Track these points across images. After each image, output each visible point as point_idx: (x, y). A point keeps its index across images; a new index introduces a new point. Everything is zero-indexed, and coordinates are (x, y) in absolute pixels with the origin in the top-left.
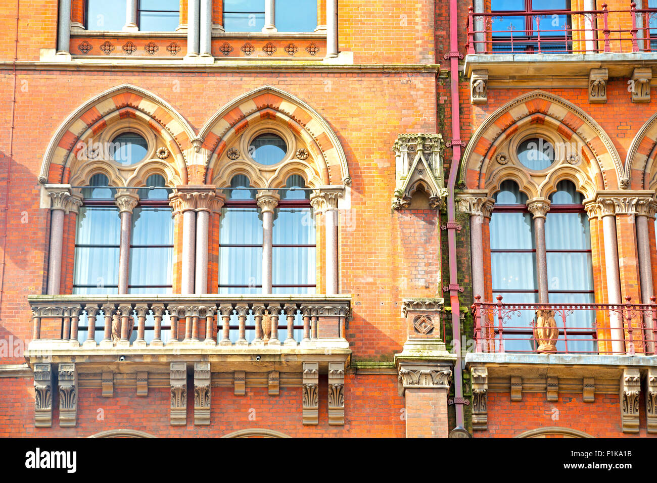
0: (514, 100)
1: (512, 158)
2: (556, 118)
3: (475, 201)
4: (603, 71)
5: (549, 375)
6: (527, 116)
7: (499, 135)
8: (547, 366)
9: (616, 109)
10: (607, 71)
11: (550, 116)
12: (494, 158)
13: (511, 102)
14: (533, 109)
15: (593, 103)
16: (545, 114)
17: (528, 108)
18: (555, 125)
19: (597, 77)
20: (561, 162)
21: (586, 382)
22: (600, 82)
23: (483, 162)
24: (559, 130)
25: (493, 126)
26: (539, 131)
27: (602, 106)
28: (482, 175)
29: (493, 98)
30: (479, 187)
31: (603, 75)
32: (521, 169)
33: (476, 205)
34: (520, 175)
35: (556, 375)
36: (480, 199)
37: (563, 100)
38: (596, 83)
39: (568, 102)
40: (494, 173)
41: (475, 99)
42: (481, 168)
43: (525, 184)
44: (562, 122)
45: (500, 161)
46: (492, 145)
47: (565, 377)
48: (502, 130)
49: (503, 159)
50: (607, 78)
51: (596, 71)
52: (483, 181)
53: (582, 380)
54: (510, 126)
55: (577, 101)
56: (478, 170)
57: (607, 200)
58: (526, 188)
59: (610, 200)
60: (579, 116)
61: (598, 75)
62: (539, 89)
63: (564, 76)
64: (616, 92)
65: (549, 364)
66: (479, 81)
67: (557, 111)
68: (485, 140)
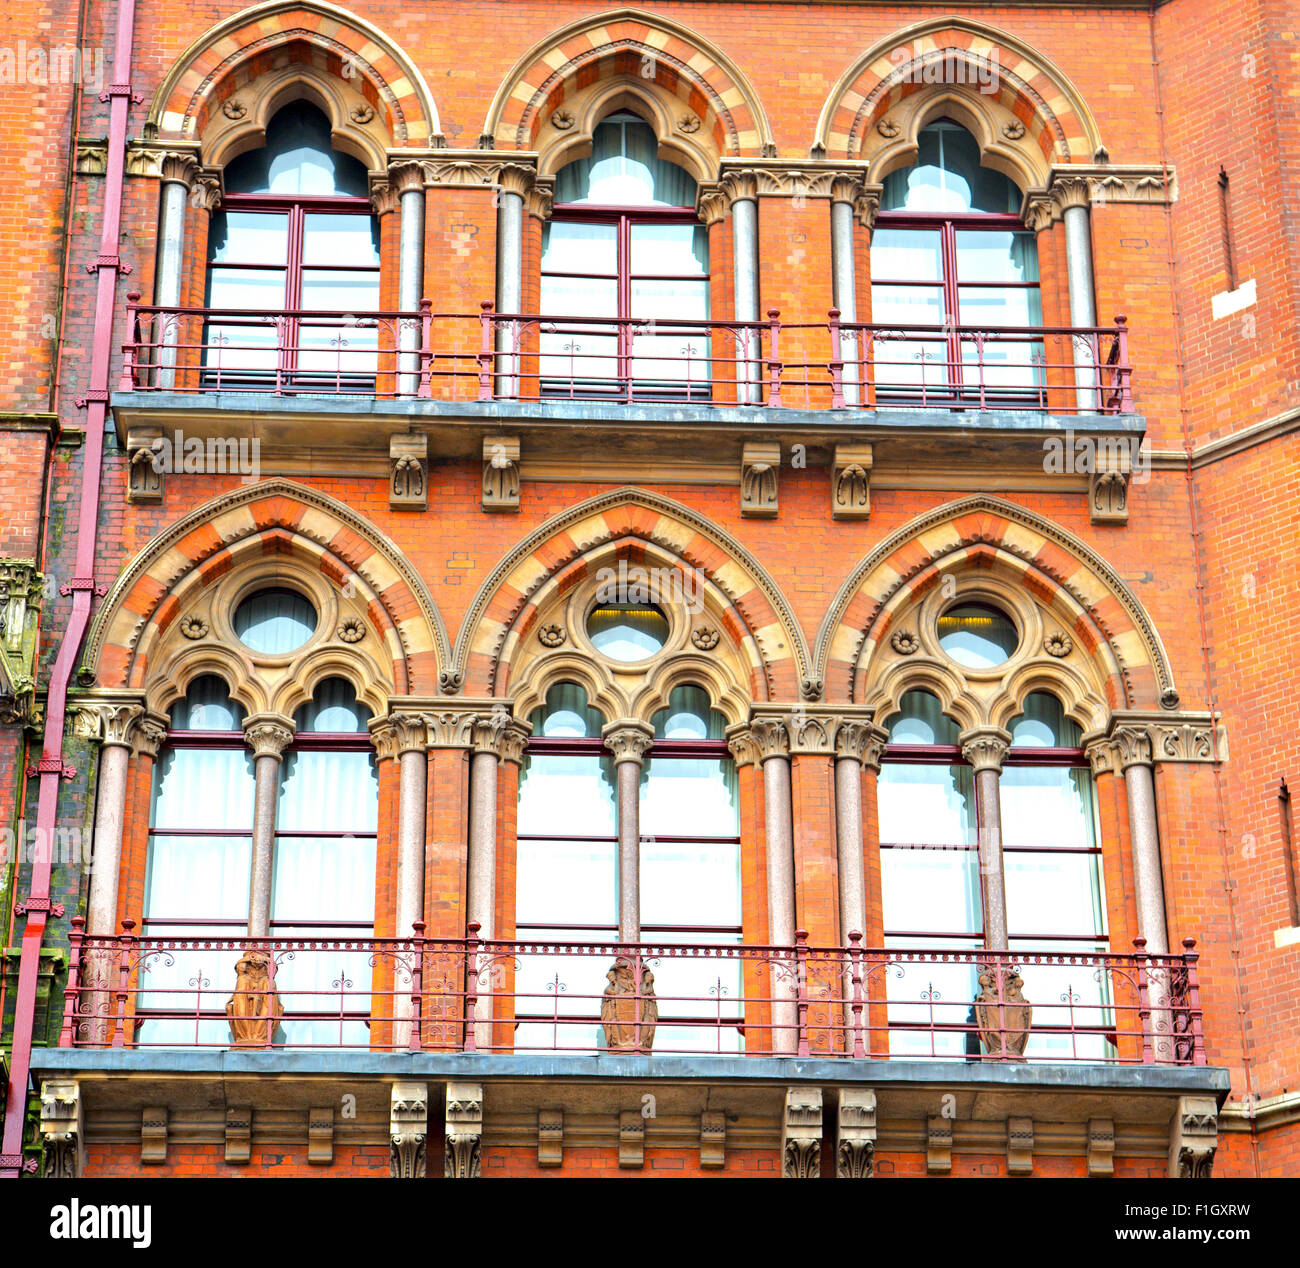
0: (222, 496)
1: (216, 625)
2: (316, 541)
3: (114, 713)
4: (416, 440)
5: (230, 1102)
6: (251, 533)
7: (186, 572)
8: (220, 1078)
9: (445, 524)
10: (424, 440)
11: (305, 535)
12: (174, 624)
13: (216, 502)
14: (265, 519)
15: (397, 509)
16: (292, 529)
17: (254, 515)
18: (313, 555)
19: (405, 451)
20: (324, 638)
21: (315, 1116)
22: (408, 462)
23: (142, 629)
24: (324, 567)
25: (173, 552)
26: (284, 570)
27: (417, 517)
28: (138, 658)
29: (178, 492)
30: (126, 683)
31: (416, 448)
32: (234, 649)
33: (115, 723)
34: (231, 663)
35: (247, 1102)
36: (126, 710)
37: (332, 500)
38: (401, 463)
39: (341, 505)
40: (172, 656)
41: (135, 491)
42: (136, 641)
43: (242, 682)
44: (329, 548)
45: (187, 631)
46: (167, 592)
47: (269, 1107)
48: (193, 561)
49: (195, 627)
50: (424, 455)
51: (402, 439)
52: (138, 671)
53: (307, 1114)
54: (212, 553)
55: (363, 505)
56: (128, 646)
57: (411, 717)
58: (242, 691)
59: (416, 717)
60: (365, 536)
61: (404, 448)
62: (281, 475)
63: (337, 449)
64: (449, 490)
65: (223, 1073)
66: (141, 451)
67: (318, 524)
68: (153, 581)
